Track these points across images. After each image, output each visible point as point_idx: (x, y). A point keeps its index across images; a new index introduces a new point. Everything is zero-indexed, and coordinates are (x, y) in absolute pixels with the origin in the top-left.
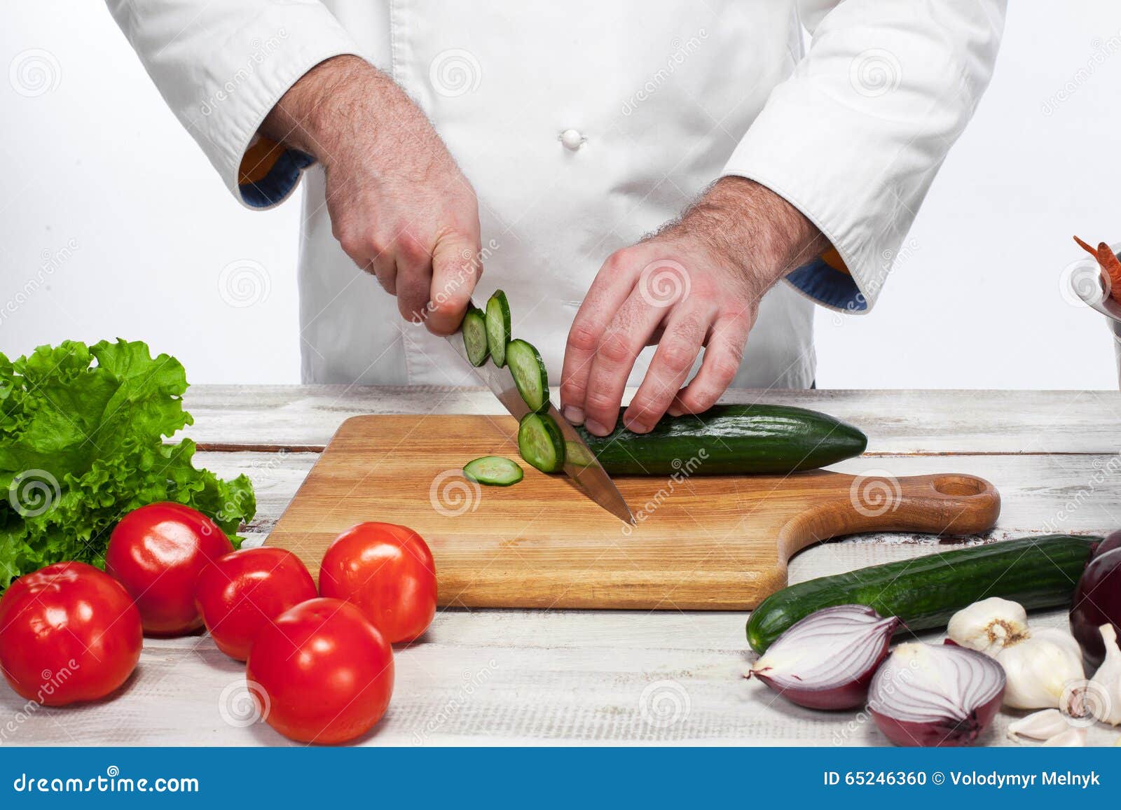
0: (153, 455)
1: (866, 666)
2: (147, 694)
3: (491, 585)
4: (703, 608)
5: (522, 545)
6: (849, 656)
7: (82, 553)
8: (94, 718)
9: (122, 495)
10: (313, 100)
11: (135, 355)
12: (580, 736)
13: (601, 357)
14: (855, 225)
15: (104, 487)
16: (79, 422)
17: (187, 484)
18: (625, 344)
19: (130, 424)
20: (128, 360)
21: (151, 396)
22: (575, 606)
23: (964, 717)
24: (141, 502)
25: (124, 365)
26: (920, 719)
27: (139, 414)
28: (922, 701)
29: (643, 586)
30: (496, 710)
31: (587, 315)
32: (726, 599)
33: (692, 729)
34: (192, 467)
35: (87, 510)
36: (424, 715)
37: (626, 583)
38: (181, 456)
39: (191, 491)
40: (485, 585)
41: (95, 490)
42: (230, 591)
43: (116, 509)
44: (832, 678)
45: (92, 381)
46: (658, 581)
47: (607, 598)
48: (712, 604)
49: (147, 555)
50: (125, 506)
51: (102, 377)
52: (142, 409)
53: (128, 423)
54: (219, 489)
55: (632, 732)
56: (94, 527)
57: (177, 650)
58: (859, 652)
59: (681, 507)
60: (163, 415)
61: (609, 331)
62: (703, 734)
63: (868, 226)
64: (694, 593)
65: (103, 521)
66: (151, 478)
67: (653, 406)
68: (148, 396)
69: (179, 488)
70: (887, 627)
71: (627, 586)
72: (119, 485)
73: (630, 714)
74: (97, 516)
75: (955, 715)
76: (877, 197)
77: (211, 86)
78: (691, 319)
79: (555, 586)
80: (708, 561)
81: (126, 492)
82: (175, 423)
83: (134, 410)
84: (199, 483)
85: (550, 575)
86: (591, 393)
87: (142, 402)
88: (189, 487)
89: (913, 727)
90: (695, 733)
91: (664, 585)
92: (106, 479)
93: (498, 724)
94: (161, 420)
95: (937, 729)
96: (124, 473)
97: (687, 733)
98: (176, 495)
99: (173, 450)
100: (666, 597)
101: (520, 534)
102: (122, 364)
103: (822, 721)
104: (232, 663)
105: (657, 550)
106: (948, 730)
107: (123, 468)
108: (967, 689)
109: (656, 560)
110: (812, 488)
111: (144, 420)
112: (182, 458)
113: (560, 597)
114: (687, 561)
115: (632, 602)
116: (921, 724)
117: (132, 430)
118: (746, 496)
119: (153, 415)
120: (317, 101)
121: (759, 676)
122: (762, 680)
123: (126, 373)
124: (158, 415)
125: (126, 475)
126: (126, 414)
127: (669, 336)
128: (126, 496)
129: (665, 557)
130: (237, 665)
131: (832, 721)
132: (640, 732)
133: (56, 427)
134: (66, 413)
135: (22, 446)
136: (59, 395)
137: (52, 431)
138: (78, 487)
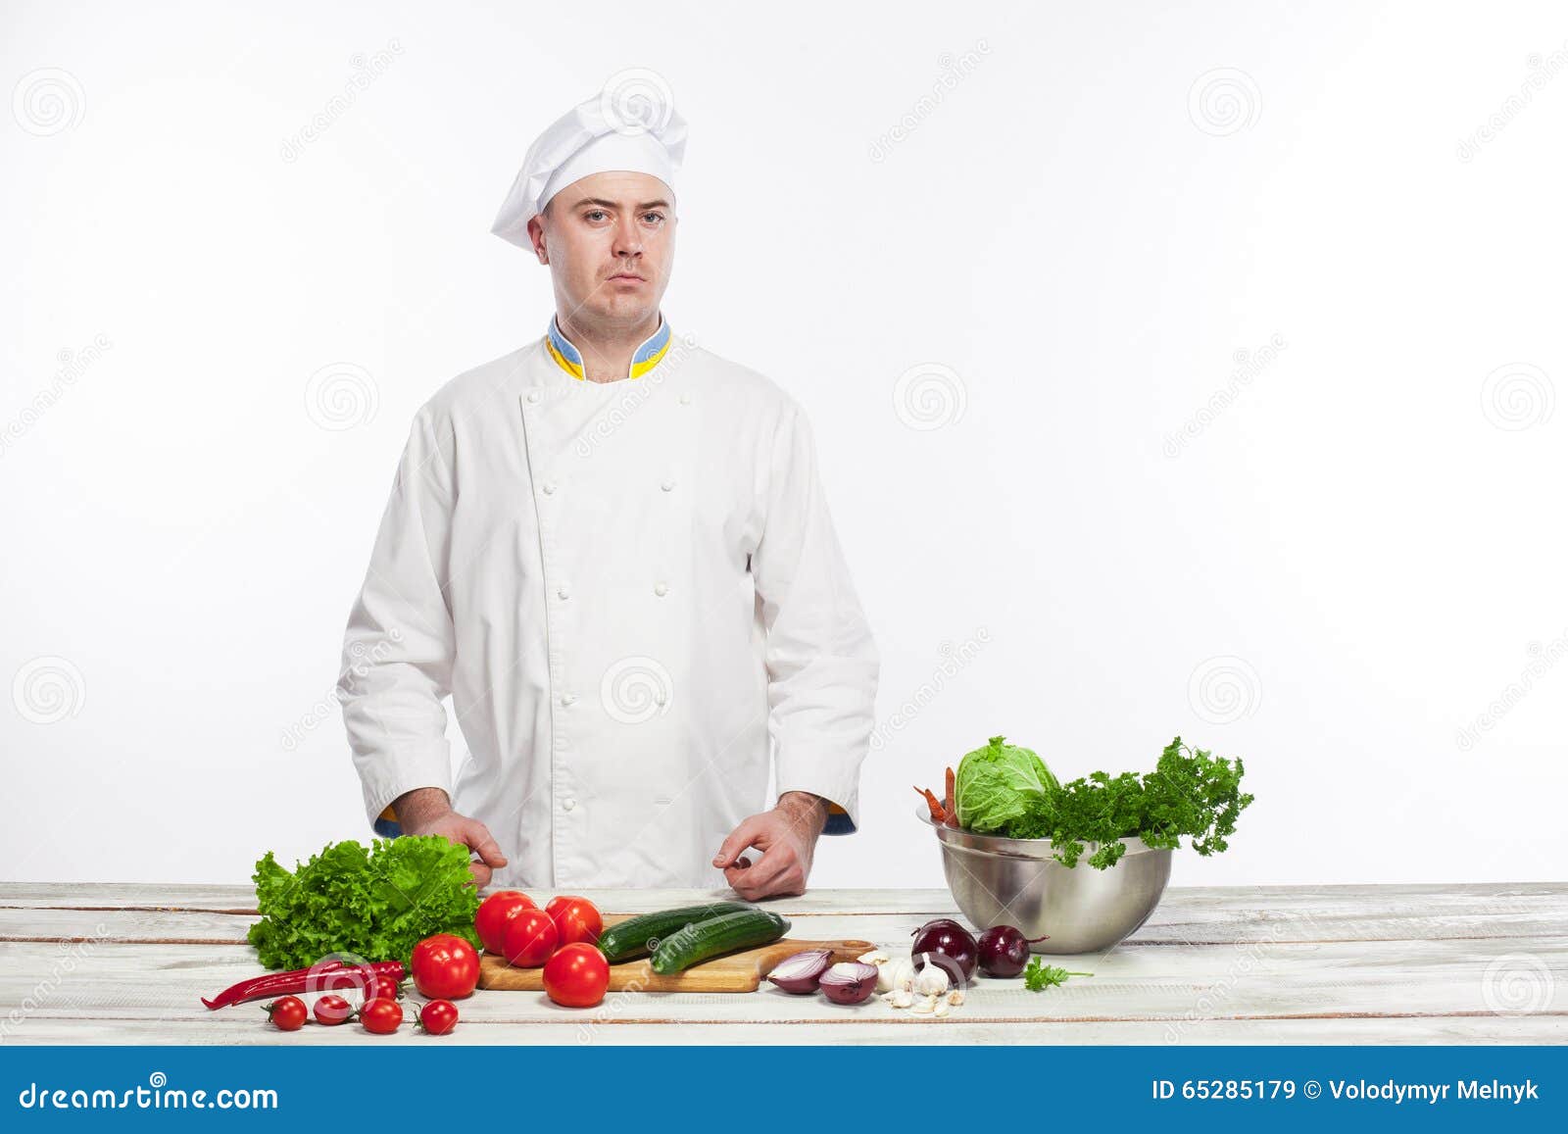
1: (819, 970)
6: (810, 967)
44: (804, 976)
58: (815, 965)
70: (827, 955)
95: (846, 987)
133: (408, 877)
134: (412, 871)
135: (391, 886)
136: (410, 861)
137: (405, 879)
138: (423, 907)
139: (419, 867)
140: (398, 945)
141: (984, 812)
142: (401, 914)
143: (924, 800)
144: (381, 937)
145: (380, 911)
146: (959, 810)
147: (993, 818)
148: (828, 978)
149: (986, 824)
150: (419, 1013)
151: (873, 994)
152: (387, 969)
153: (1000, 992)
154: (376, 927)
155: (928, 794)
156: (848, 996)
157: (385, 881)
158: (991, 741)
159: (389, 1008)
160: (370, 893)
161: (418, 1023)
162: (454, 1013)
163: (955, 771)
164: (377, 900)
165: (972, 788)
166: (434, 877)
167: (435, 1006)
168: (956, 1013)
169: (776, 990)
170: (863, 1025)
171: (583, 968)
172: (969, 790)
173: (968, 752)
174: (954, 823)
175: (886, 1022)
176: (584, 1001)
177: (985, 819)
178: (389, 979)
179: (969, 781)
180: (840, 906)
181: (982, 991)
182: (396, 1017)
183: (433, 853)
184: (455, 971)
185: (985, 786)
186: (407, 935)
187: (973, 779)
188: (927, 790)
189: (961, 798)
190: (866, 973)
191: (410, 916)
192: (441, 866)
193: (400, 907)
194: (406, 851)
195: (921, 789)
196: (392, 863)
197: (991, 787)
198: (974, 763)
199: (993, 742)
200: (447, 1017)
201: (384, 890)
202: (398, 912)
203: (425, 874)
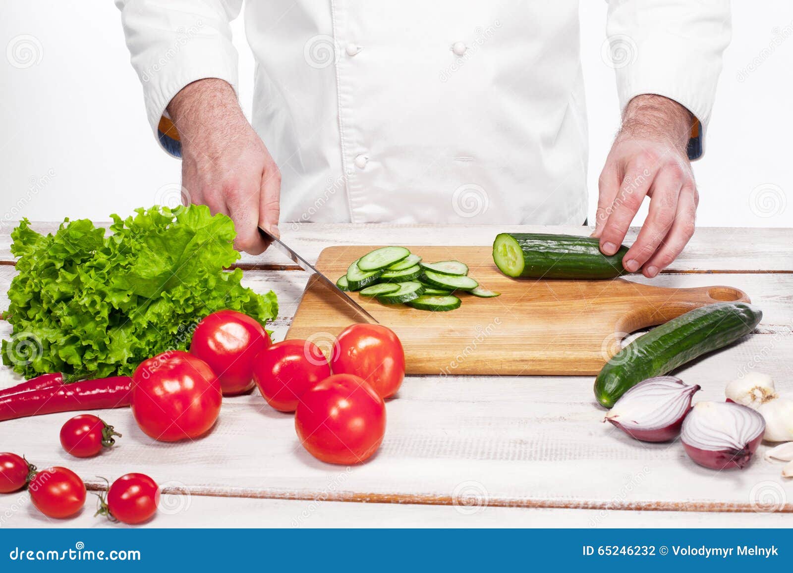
0: (216, 279)
1: (679, 415)
2: (226, 433)
5: (453, 335)
6: (667, 409)
7: (170, 342)
8: (195, 449)
9: (198, 305)
11: (201, 214)
12: (502, 458)
15: (187, 300)
16: (168, 258)
17: (238, 297)
19: (198, 259)
20: (197, 218)
21: (212, 241)
22: (490, 373)
23: (742, 448)
25: (195, 221)
26: (714, 449)
27: (205, 252)
28: (714, 438)
29: (533, 361)
30: (448, 442)
32: (585, 369)
33: (570, 454)
34: (241, 287)
35: (176, 315)
36: (403, 445)
37: (523, 359)
38: (233, 279)
39: (241, 302)
40: (433, 361)
41: (182, 302)
42: (276, 368)
43: (194, 314)
44: (657, 423)
45: (177, 233)
46: (543, 358)
47: (510, 368)
48: (575, 372)
49: (218, 345)
50: (199, 312)
51: (184, 230)
52: (207, 249)
53: (197, 257)
54: (259, 300)
55: (534, 456)
56: (180, 325)
57: (239, 404)
58: (674, 406)
59: (551, 308)
60: (221, 253)
62: (577, 457)
64: (564, 365)
65: (185, 322)
66: (214, 294)
68: (211, 241)
69: (233, 300)
70: (691, 391)
71: (523, 361)
72: (196, 298)
73: (532, 444)
74: (182, 318)
75: (736, 446)
79: (477, 361)
80: (573, 345)
81: (201, 303)
82: (229, 259)
83: (201, 249)
84: (247, 297)
85: (475, 354)
87: (207, 245)
88: (239, 299)
89: (710, 453)
90: (573, 456)
91: (546, 360)
92: (189, 295)
93: (450, 451)
94: (220, 255)
95: (725, 455)
96: (199, 291)
97: (568, 456)
98: (231, 304)
99: (229, 276)
101: (451, 327)
102: (193, 220)
103: (651, 448)
104: (276, 413)
105: (538, 338)
106: (732, 455)
107: (198, 288)
108: (742, 430)
109: (540, 344)
110: (632, 296)
111: (209, 256)
112: (234, 281)
113: (480, 368)
114: (560, 345)
116: (714, 452)
117: (201, 263)
118: (591, 301)
119: (214, 253)
121: (610, 421)
122: (612, 423)
123: (196, 226)
124: (217, 253)
125: (200, 292)
126: (196, 252)
128: (200, 305)
129: (544, 342)
130: (279, 414)
131: (656, 448)
132: (538, 455)
133: (154, 261)
134: (159, 252)
135: (134, 274)
136: (155, 241)
137: (151, 264)
138: (170, 300)
139: (168, 248)
144: (127, 333)
145: (123, 302)
154: (118, 318)
164: (118, 291)
166: (194, 257)
171: (345, 415)
183: (181, 233)
192: (200, 242)
201: (126, 278)
202: (150, 301)
203: (177, 257)
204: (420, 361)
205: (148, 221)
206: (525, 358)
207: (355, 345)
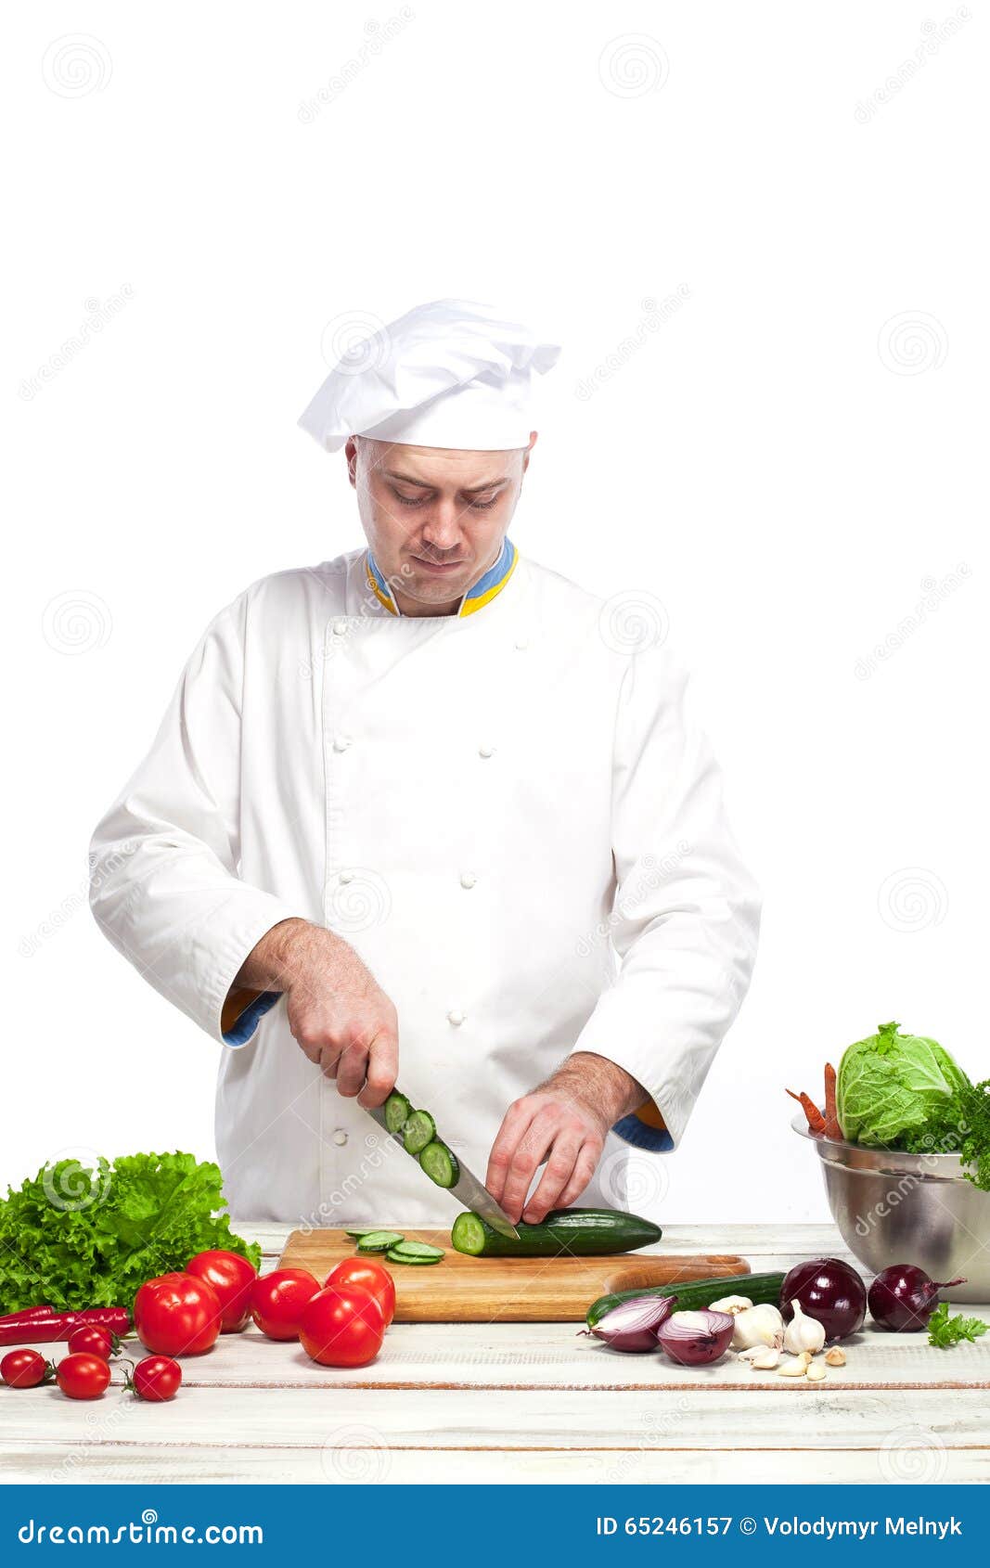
0: (204, 1224)
3: (424, 1304)
4: (559, 1319)
9: (185, 1248)
10: (279, 943)
11: (187, 1163)
13: (514, 1170)
14: (667, 1083)
16: (155, 1202)
17: (225, 1243)
18: (530, 1161)
20: (182, 1165)
21: (199, 1189)
23: (710, 1335)
24: (196, 1254)
28: (687, 1332)
29: (520, 1304)
31: (502, 1143)
32: (574, 1314)
34: (229, 1233)
38: (221, 1228)
39: (228, 1247)
40: (421, 1305)
41: (171, 1243)
42: (274, 1294)
45: (167, 1175)
46: (530, 1301)
47: (498, 1313)
51: (176, 1172)
52: (193, 1196)
54: (245, 1246)
60: (208, 1199)
61: (517, 1154)
63: (675, 1085)
64: (552, 1309)
66: (200, 1240)
67: (545, 1202)
69: (220, 1246)
71: (511, 1304)
72: (184, 1242)
73: (522, 1355)
75: (705, 1335)
76: (679, 1064)
77: (198, 952)
78: (570, 1145)
79: (465, 1305)
81: (189, 1247)
82: (218, 1204)
83: (186, 1197)
84: (233, 1244)
85: (462, 1298)
86: (506, 1194)
87: (194, 1193)
88: (226, 1245)
92: (179, 1236)
94: (209, 1202)
95: (695, 1343)
99: (216, 1222)
100: (534, 1311)
107: (186, 1230)
113: (468, 1312)
115: (513, 1315)
120: (282, 944)
121: (595, 1332)
124: (204, 1200)
125: (188, 1236)
126: (180, 1200)
127: (555, 1155)
128: (189, 1249)
133: (141, 1204)
134: (148, 1196)
135: (121, 1216)
136: (144, 1184)
137: (138, 1207)
138: (159, 1242)
139: (157, 1191)
140: (130, 1289)
141: (872, 1119)
142: (136, 1251)
143: (799, 1107)
144: (109, 1279)
145: (107, 1246)
146: (841, 1118)
147: (884, 1126)
148: (669, 1331)
149: (876, 1134)
150: (130, 1374)
151: (727, 1352)
152: (106, 1317)
153: (895, 1349)
154: (101, 1266)
155: (804, 1099)
156: (698, 1355)
157: (113, 1209)
158: (881, 1028)
159: (93, 1367)
160: (93, 1224)
161: (129, 1386)
162: (176, 1373)
163: (836, 1067)
164: (103, 1234)
165: (857, 1087)
166: (178, 1205)
167: (151, 1364)
168: (835, 1376)
169: (603, 1346)
170: (713, 1393)
171: (349, 1316)
172: (855, 1089)
173: (851, 1044)
174: (837, 1135)
175: (743, 1388)
176: (354, 1359)
177: (875, 1127)
178: (103, 1330)
179: (854, 1078)
180: (700, 1245)
181: (872, 1348)
182: (101, 1377)
183: (171, 1176)
184: (187, 1319)
185: (873, 1085)
186: (142, 1278)
187: (858, 1076)
188: (803, 1094)
189: (843, 1101)
190: (720, 1325)
191: (145, 1254)
192: (185, 1190)
193: (133, 1243)
194: (140, 1171)
195: (794, 1093)
196: (122, 1188)
197: (882, 1086)
198: (859, 1056)
199: (883, 1030)
200: (167, 1378)
201: (112, 1221)
202: (131, 1250)
203: (165, 1201)
204: (408, 1305)
205: (136, 1164)
206: (512, 1301)
207: (347, 1277)
